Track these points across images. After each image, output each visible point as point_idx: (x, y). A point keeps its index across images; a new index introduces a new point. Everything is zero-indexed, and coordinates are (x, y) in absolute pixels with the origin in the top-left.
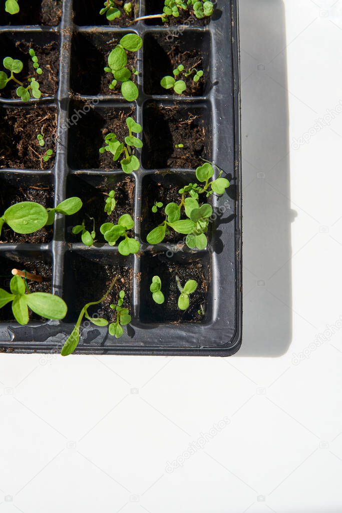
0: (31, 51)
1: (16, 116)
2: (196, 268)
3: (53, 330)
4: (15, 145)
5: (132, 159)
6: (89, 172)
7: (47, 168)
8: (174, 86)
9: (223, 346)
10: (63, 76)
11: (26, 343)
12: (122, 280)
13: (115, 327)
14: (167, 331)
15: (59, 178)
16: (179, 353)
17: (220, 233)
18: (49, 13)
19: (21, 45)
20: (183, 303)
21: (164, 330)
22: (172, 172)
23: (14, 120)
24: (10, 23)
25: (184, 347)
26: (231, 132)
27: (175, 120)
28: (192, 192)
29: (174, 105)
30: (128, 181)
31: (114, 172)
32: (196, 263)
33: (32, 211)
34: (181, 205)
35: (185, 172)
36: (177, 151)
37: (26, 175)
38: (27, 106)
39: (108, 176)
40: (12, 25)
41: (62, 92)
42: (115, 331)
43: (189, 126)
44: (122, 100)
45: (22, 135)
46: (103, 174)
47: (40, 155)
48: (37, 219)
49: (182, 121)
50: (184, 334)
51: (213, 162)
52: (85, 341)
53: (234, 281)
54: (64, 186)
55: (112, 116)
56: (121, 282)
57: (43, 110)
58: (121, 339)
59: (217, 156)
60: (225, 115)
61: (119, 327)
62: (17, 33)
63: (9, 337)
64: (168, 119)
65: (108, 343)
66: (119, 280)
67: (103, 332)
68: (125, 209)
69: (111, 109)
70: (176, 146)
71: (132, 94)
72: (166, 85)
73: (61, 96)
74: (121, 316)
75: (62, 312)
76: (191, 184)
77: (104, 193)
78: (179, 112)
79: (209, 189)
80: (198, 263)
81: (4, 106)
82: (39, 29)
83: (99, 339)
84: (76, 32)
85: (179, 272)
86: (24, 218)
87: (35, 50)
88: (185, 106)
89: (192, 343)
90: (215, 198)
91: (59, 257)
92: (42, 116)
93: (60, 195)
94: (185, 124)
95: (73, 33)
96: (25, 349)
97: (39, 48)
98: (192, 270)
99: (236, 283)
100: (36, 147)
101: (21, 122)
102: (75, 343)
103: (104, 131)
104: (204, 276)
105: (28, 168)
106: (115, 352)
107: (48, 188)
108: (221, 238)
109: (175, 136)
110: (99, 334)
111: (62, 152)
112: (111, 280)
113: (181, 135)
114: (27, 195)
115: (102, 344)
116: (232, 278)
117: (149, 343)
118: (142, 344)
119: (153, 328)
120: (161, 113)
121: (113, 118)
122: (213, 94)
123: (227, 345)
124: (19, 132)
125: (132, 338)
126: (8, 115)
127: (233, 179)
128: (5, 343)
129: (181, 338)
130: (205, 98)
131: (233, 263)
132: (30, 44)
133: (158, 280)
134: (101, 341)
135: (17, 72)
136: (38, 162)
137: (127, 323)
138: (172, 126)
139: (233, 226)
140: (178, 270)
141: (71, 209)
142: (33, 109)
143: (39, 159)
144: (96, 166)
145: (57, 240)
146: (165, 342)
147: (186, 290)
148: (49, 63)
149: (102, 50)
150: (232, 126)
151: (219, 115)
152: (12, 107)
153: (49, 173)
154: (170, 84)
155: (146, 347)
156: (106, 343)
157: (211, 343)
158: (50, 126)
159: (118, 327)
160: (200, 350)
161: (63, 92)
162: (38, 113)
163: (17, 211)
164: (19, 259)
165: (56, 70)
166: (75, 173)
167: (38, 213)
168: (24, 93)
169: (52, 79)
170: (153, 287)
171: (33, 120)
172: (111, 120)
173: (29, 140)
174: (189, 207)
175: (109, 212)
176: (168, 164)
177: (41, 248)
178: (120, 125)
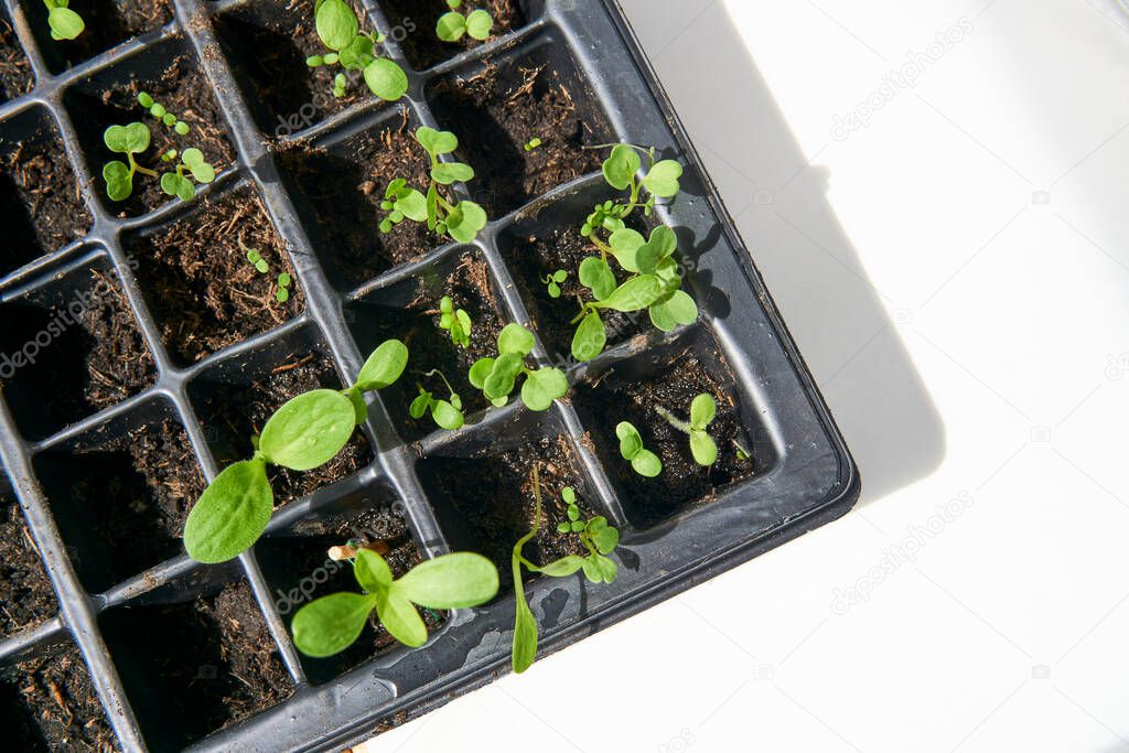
0: (143, 98)
1: (175, 243)
2: (688, 371)
3: (469, 635)
4: (202, 301)
5: (463, 209)
6: (381, 281)
7: (290, 317)
8: (466, 28)
9: (829, 496)
10: (234, 116)
11: (427, 687)
12: (551, 468)
13: (595, 562)
14: (700, 522)
15: (328, 322)
16: (744, 555)
17: (707, 274)
18: (135, 7)
19: (116, 96)
20: (704, 451)
21: (693, 523)
22: (547, 201)
23: (174, 252)
24: (69, 63)
25: (750, 538)
26: (627, 63)
27: (498, 99)
28: (608, 223)
29: (484, 65)
30: (468, 261)
31: (432, 258)
32: (682, 362)
33: (315, 412)
34: (604, 256)
35: (575, 188)
36: (533, 158)
37: (257, 349)
38: (189, 210)
39: (422, 272)
40: (74, 64)
41: (248, 149)
42: (599, 570)
43: (531, 97)
44: (375, 106)
45: (204, 274)
46: (412, 272)
47: (261, 296)
48: (334, 422)
49: (514, 92)
50: (737, 511)
51: (622, 141)
52: (545, 624)
53: (782, 357)
54: (345, 333)
55: (369, 151)
56: (549, 473)
57: (224, 203)
58: (617, 585)
59: (625, 125)
60: (599, 37)
61: (602, 561)
62: (96, 76)
63: (387, 693)
64: (483, 103)
65: (594, 605)
66: (542, 472)
67: (573, 588)
68: (485, 325)
69: (361, 135)
70: (527, 148)
71: (395, 83)
72: (450, 33)
73: (251, 156)
74: (594, 538)
75: (487, 580)
76: (598, 208)
77: (427, 312)
78: (499, 76)
79: (644, 196)
80: (687, 359)
81: (143, 234)
82: (140, 46)
83: (572, 606)
84: (215, 15)
85: (659, 396)
86: (306, 434)
87: (149, 92)
88: (508, 59)
89: (763, 521)
90: (662, 212)
91: (407, 481)
92: (227, 219)
93: (346, 356)
94: (522, 95)
95: (212, 19)
96: (430, 700)
97: (154, 85)
98: (682, 378)
99: (789, 358)
100: (244, 286)
101: (191, 250)
102: (532, 635)
103: (366, 187)
104: (713, 380)
105: (250, 334)
106: (615, 617)
107: (311, 356)
108: (714, 284)
109: (513, 129)
110: (566, 595)
111: (309, 267)
112: (526, 480)
113: (525, 121)
114: (275, 392)
115: (583, 614)
116: (776, 353)
117: (675, 564)
118: (663, 574)
119: (671, 529)
120: (464, 95)
121: (372, 153)
122: (553, 7)
123: (834, 492)
124: (196, 273)
125: (637, 570)
126: (158, 249)
127: (679, 156)
128: (384, 708)
129: (735, 523)
130: (541, 22)
131: (763, 322)
132: (132, 86)
133: (629, 430)
134: (577, 608)
135: (140, 149)
136: (264, 315)
137: (612, 547)
138: (497, 113)
139: (727, 248)
140: (654, 392)
141: (390, 370)
142: (203, 212)
143: (264, 307)
144: (385, 264)
145: (386, 448)
146: (708, 547)
147: (698, 422)
148: (187, 106)
149: (281, 28)
150: (624, 52)
151: (586, 41)
152: (158, 228)
153: (302, 323)
154: (456, 28)
155: (674, 575)
156: (589, 607)
157: (801, 503)
158: (251, 227)
159: (599, 561)
160: (785, 529)
161: (251, 147)
162: (218, 214)
163: (284, 425)
164: (324, 526)
165: (209, 113)
166: (356, 297)
167: (331, 409)
168: (178, 183)
169: (211, 134)
170: (625, 448)
171: (213, 233)
172: (368, 159)
173: (223, 278)
174: (624, 252)
175: (464, 340)
176: (528, 191)
177: (362, 481)
178: (392, 161)
